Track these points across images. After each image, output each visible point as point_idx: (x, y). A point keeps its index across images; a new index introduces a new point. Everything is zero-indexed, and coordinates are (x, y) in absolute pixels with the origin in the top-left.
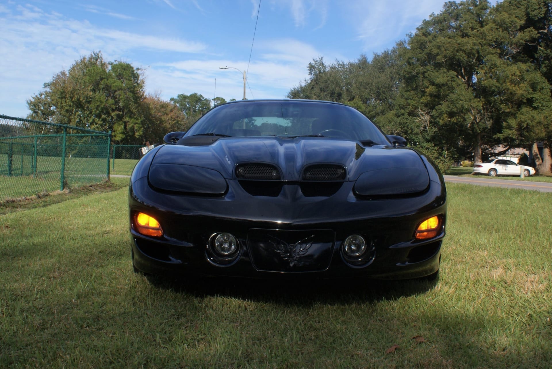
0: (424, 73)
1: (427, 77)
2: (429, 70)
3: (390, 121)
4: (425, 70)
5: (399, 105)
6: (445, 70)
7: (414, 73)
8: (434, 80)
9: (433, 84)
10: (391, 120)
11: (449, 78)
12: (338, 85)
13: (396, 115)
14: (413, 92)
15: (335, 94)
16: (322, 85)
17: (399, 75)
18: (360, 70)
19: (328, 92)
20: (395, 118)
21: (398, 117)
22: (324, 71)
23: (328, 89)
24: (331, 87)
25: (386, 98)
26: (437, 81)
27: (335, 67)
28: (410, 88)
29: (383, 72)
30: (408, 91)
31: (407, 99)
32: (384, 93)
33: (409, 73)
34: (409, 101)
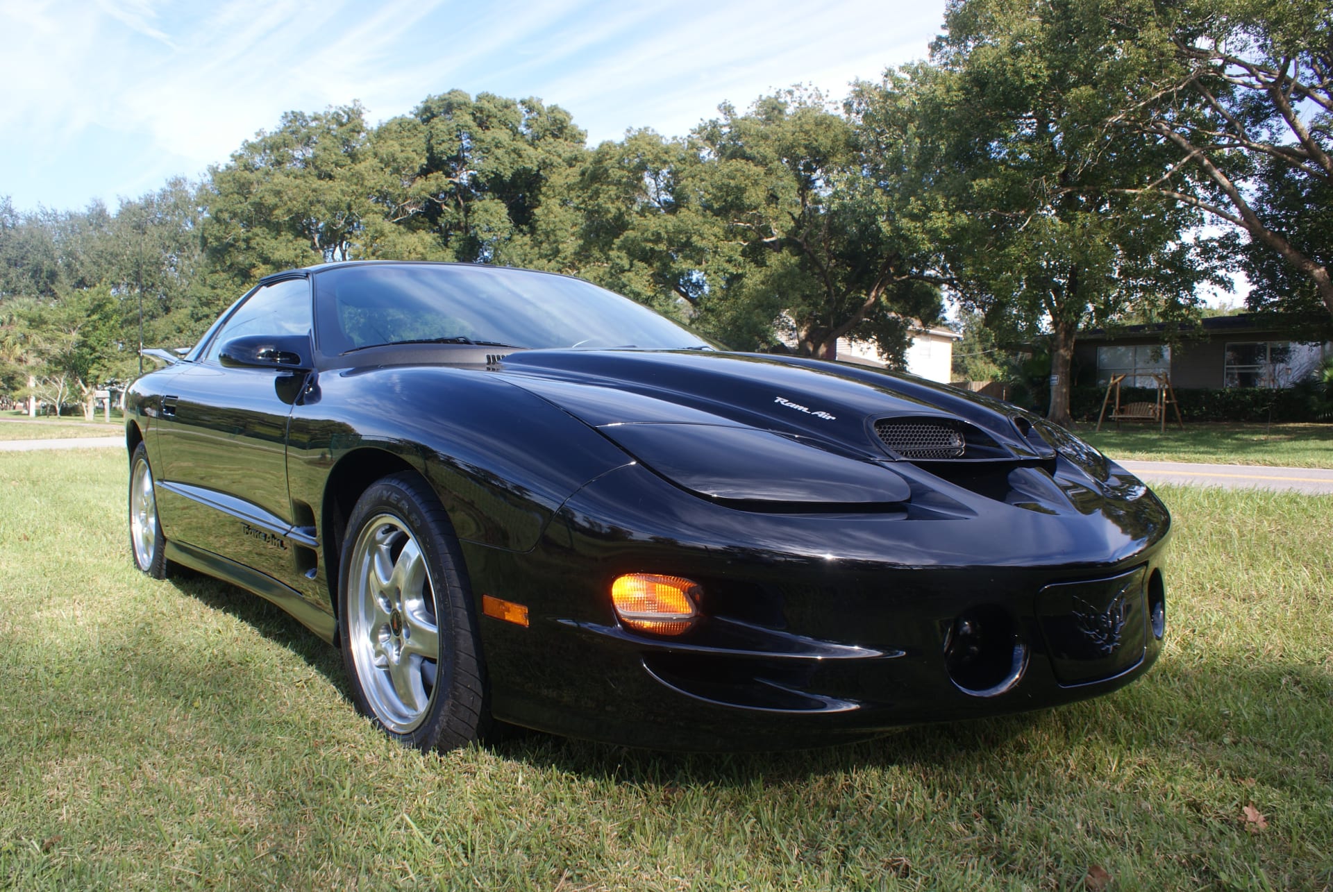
0: (247, 240)
1: (254, 249)
2: (258, 235)
3: (179, 328)
4: (250, 234)
5: (199, 299)
6: (291, 237)
7: (229, 239)
8: (270, 255)
9: (266, 261)
10: (181, 326)
11: (299, 251)
12: (48, 253)
13: (192, 316)
14: (224, 275)
15: (42, 272)
16: (13, 254)
17: (177, 241)
18: (91, 228)
19: (25, 268)
20: (192, 324)
21: (198, 320)
22: (14, 225)
23: (26, 262)
24: (34, 259)
25: (153, 285)
26: (277, 256)
27: (36, 218)
28: (219, 268)
29: (145, 233)
30: (216, 272)
31: (213, 288)
32: (150, 275)
33: (218, 239)
34: (218, 291)
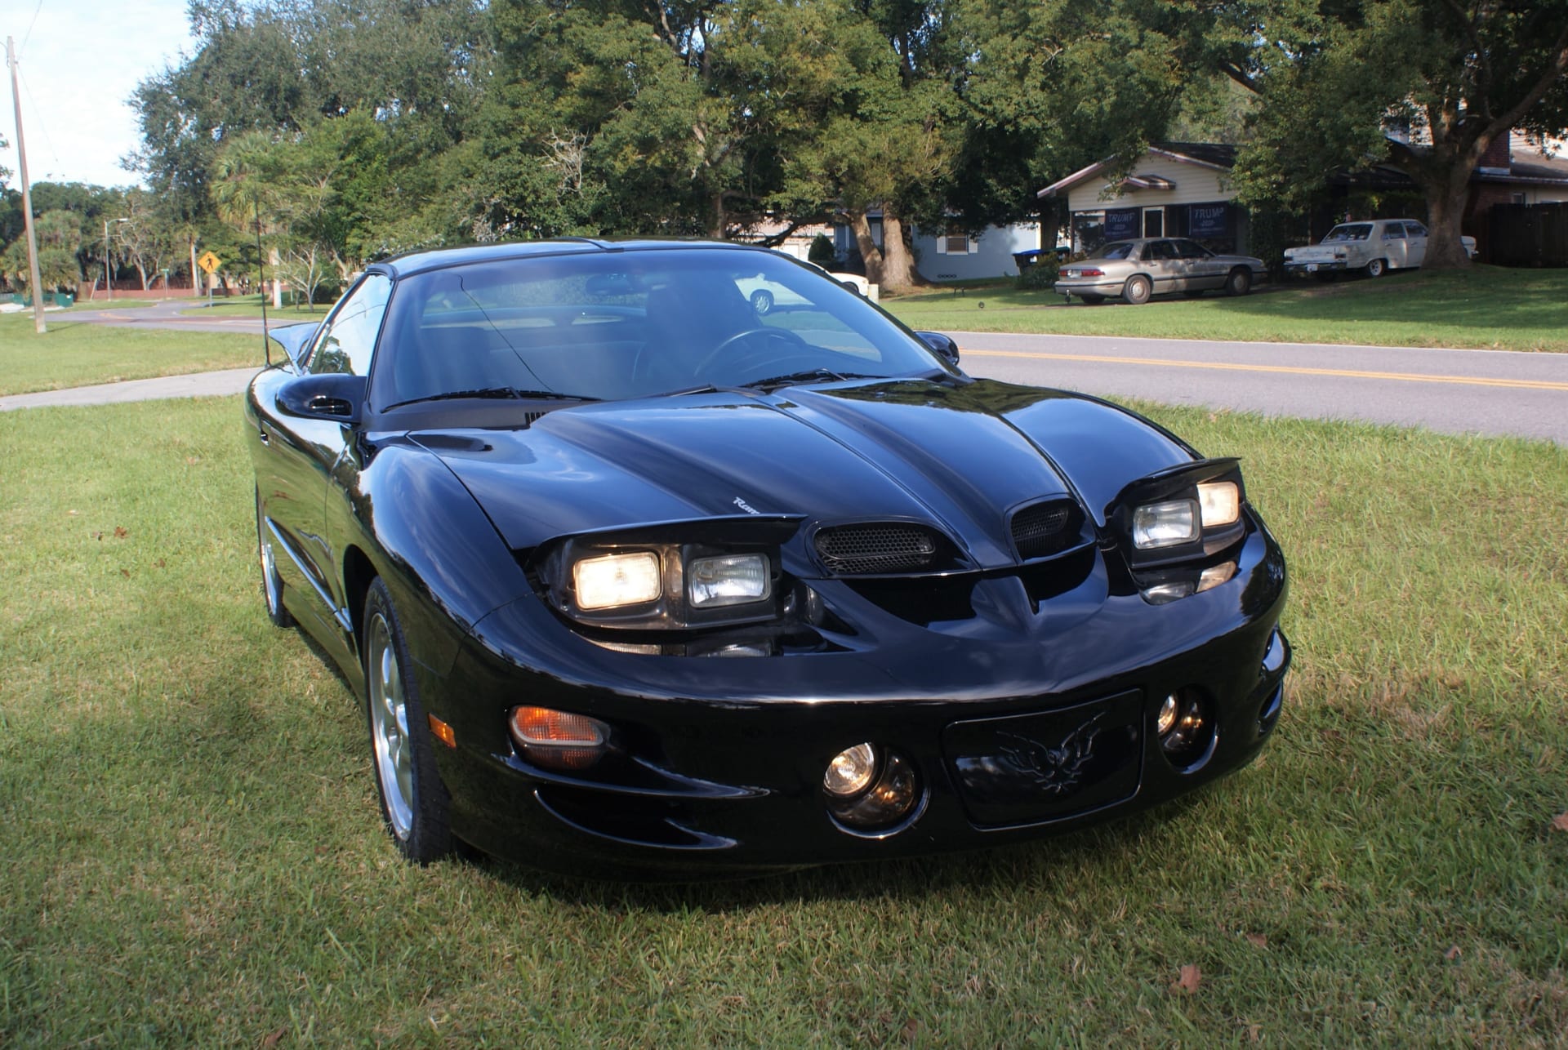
0: (560, 29)
1: (570, 42)
2: (575, 21)
3: (467, 170)
4: (562, 20)
5: (494, 124)
6: (623, 21)
7: (533, 30)
8: (593, 50)
9: (589, 60)
10: (470, 167)
11: (636, 43)
12: (285, 62)
13: (486, 152)
14: (528, 86)
15: (278, 92)
16: (238, 67)
17: (467, 29)
18: (344, 16)
19: (257, 86)
20: (486, 163)
21: (495, 157)
22: (237, 24)
23: (255, 78)
24: (267, 73)
25: (434, 100)
26: (605, 51)
27: (268, 9)
28: (520, 75)
29: (418, 20)
30: (516, 81)
31: (514, 106)
32: (428, 86)
33: (518, 31)
34: (521, 111)
